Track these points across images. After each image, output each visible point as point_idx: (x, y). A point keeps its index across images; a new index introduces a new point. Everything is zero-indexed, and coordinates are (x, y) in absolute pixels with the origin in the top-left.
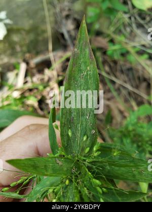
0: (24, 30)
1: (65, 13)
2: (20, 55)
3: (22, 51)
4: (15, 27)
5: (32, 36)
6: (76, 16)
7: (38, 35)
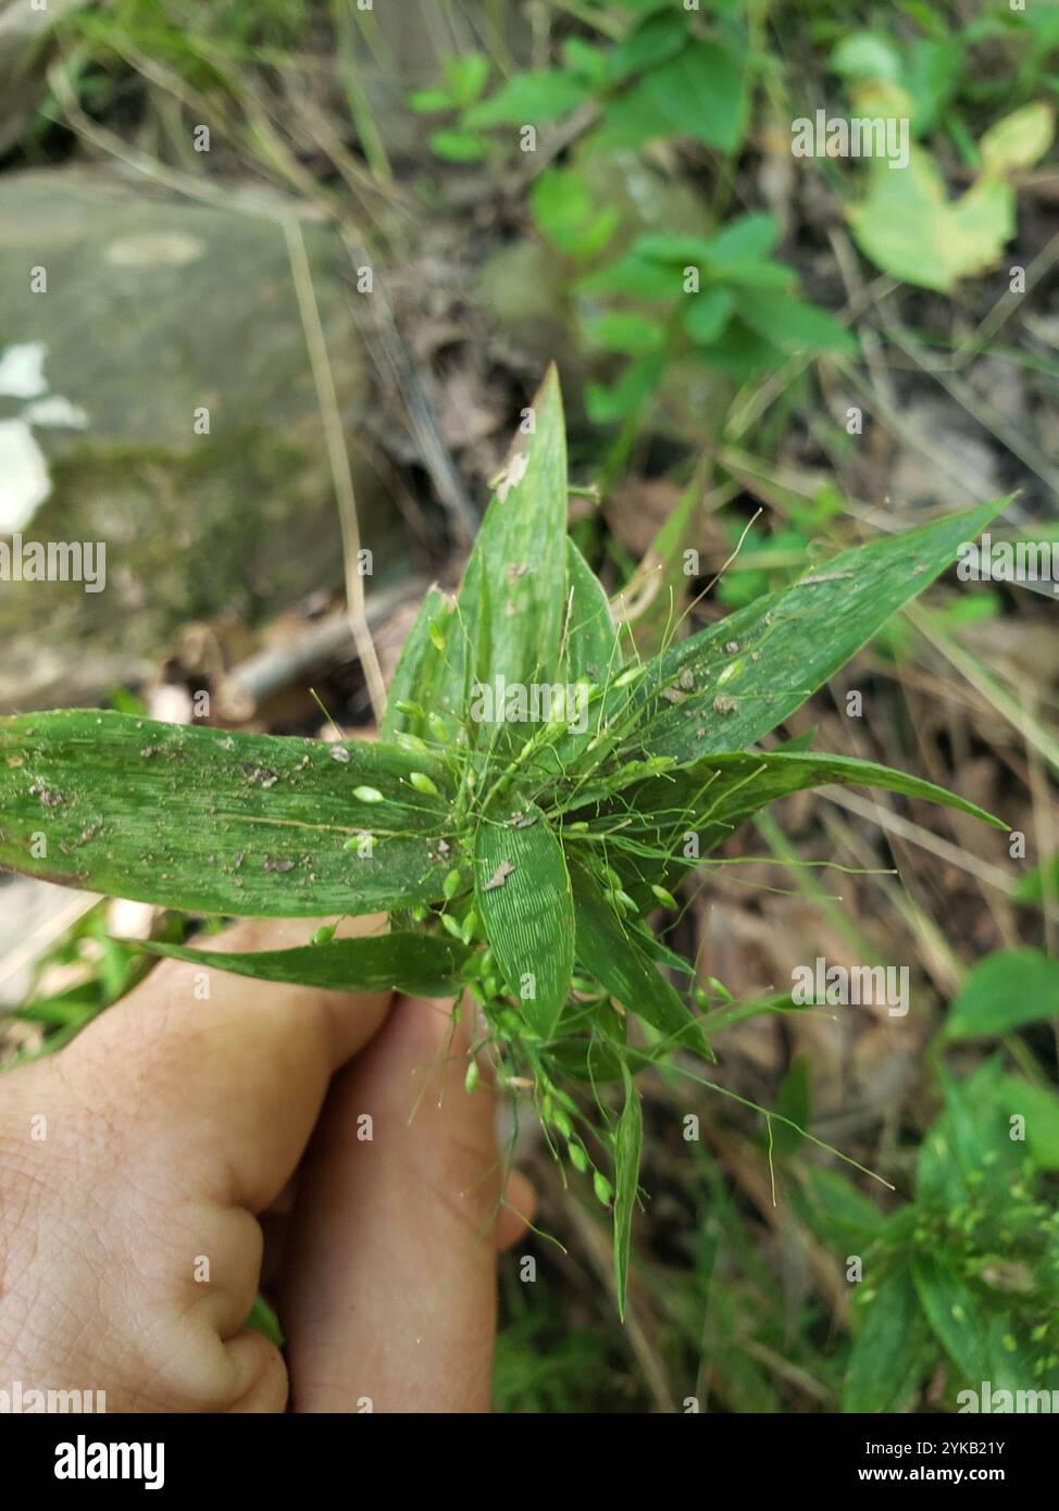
0: (166, 462)
1: (429, 335)
2: (140, 630)
3: (151, 603)
4: (103, 447)
5: (218, 501)
6: (501, 350)
7: (259, 486)
